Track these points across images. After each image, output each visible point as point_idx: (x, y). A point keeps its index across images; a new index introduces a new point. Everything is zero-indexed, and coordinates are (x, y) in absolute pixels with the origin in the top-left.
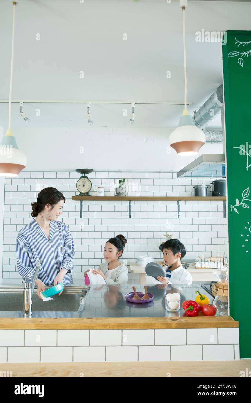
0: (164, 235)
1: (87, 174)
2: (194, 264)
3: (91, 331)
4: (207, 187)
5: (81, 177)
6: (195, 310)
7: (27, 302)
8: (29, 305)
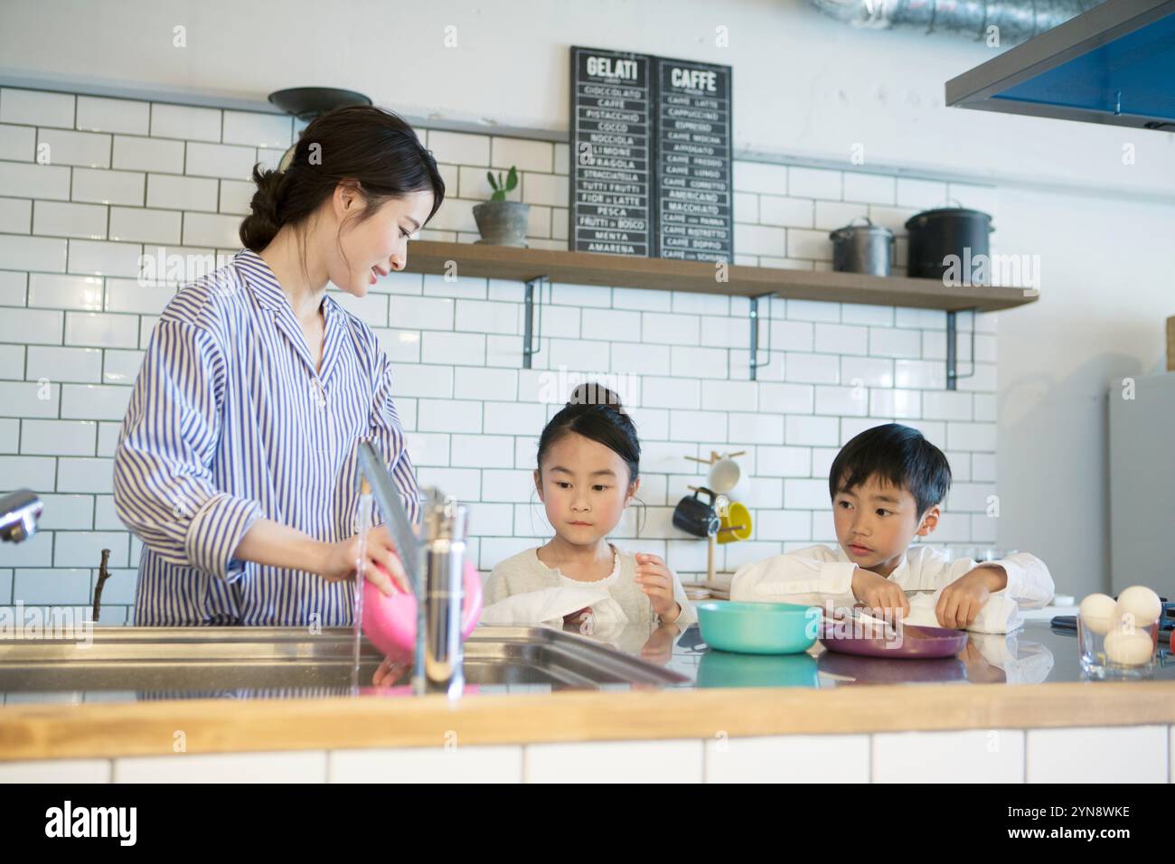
4: (891, 241)
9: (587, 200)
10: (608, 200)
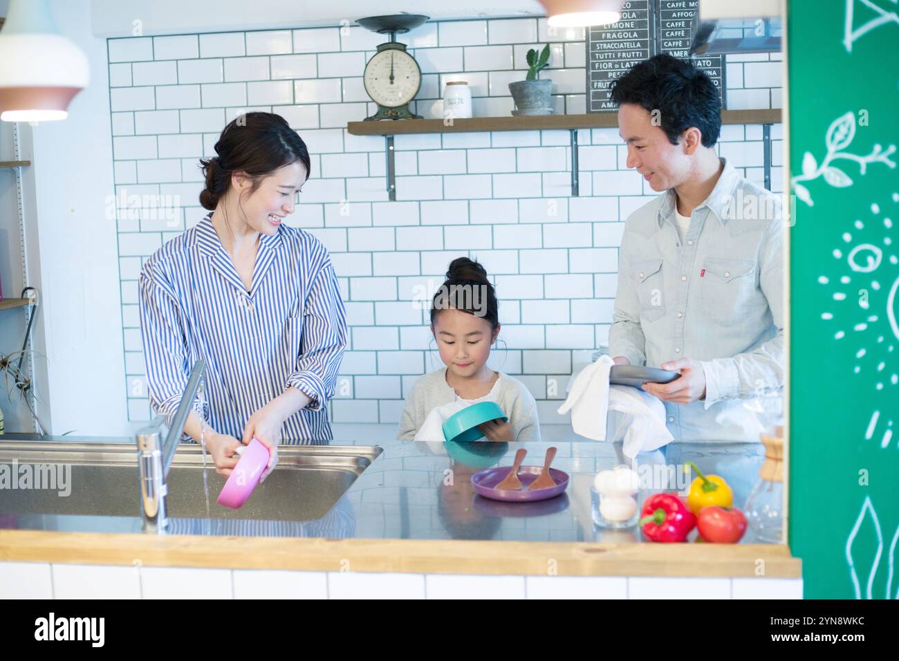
1: (402, 33)
5: (382, 48)
8: (159, 502)
9: (599, 68)
10: (617, 66)
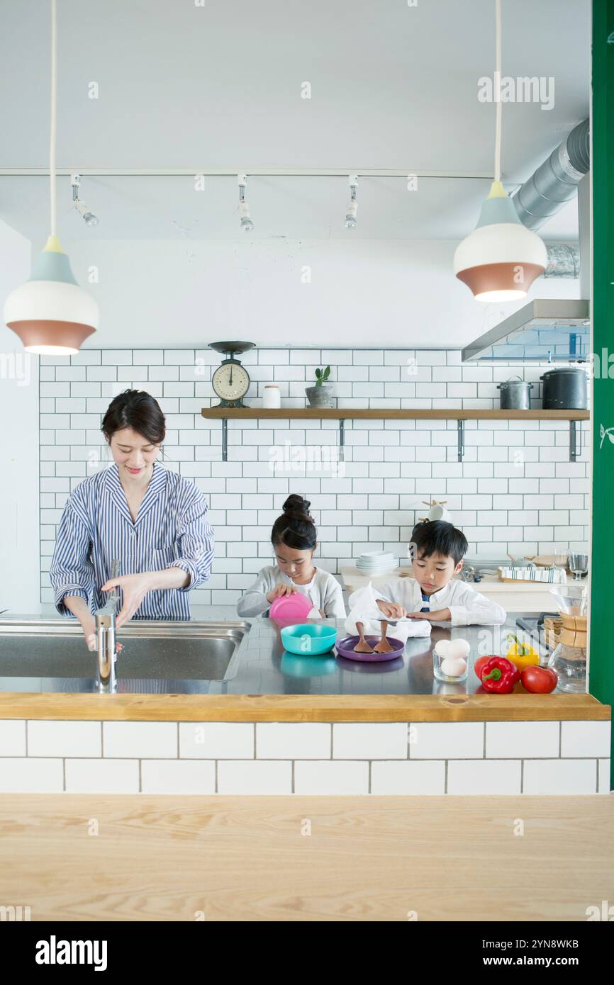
0: (423, 502)
1: (237, 354)
2: (496, 571)
3: (257, 724)
4: (531, 387)
5: (225, 363)
6: (507, 679)
7: (105, 658)
8: (111, 666)
